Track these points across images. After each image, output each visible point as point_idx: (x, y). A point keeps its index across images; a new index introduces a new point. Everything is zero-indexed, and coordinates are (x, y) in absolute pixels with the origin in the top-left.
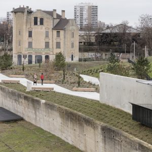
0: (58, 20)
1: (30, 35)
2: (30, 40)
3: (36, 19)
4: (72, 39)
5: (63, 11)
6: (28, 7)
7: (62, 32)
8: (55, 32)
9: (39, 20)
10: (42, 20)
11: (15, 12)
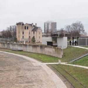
0: (34, 27)
1: (23, 33)
2: (23, 35)
3: (25, 27)
4: (39, 35)
5: (36, 24)
6: (22, 22)
7: (35, 32)
8: (33, 32)
9: (26, 27)
10: (28, 27)
11: (17, 24)
